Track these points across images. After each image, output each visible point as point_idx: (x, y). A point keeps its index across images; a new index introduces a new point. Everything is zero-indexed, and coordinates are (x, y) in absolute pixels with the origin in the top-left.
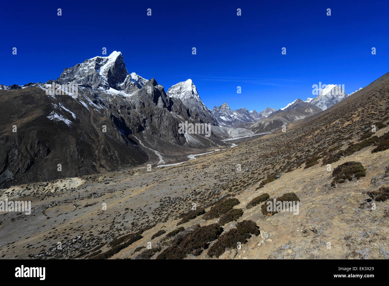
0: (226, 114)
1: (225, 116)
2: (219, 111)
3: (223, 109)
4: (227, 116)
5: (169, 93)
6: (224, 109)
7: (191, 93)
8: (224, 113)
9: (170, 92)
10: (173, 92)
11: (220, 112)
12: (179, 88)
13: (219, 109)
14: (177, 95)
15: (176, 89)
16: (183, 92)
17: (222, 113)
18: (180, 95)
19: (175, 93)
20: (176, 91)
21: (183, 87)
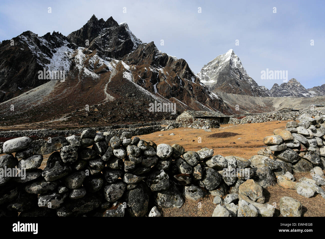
0: (295, 93)
1: (292, 95)
2: (283, 89)
3: (289, 86)
4: (295, 95)
6: (291, 87)
7: (228, 63)
8: (291, 92)
9: (205, 68)
10: (210, 68)
13: (283, 87)
14: (213, 70)
15: (213, 64)
16: (220, 66)
17: (287, 91)
18: (216, 70)
19: (211, 69)
20: (212, 66)
21: (221, 60)
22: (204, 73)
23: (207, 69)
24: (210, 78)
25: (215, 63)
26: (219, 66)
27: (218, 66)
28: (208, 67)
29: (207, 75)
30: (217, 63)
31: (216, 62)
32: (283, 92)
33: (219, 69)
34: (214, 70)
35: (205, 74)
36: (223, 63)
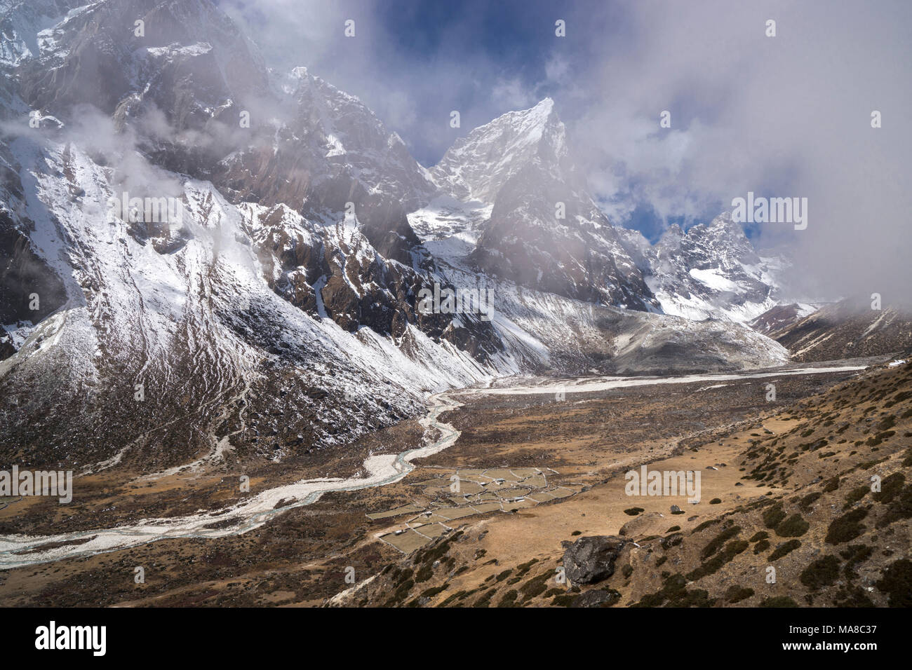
0: (725, 261)
1: (715, 266)
2: (693, 246)
3: (712, 237)
4: (724, 269)
5: (452, 156)
6: (717, 240)
7: (535, 152)
8: (714, 255)
9: (459, 152)
10: (474, 152)
11: (697, 250)
12: (498, 133)
14: (483, 163)
15: (485, 140)
16: (508, 154)
17: (703, 253)
18: (494, 165)
19: (478, 158)
20: (482, 148)
21: (515, 129)
22: (453, 170)
23: (465, 154)
24: (470, 189)
25: (493, 137)
26: (507, 151)
27: (503, 151)
28: (468, 146)
29: (461, 180)
30: (498, 140)
31: (497, 135)
32: (693, 254)
33: (504, 162)
34: (489, 165)
35: (454, 174)
36: (518, 143)
